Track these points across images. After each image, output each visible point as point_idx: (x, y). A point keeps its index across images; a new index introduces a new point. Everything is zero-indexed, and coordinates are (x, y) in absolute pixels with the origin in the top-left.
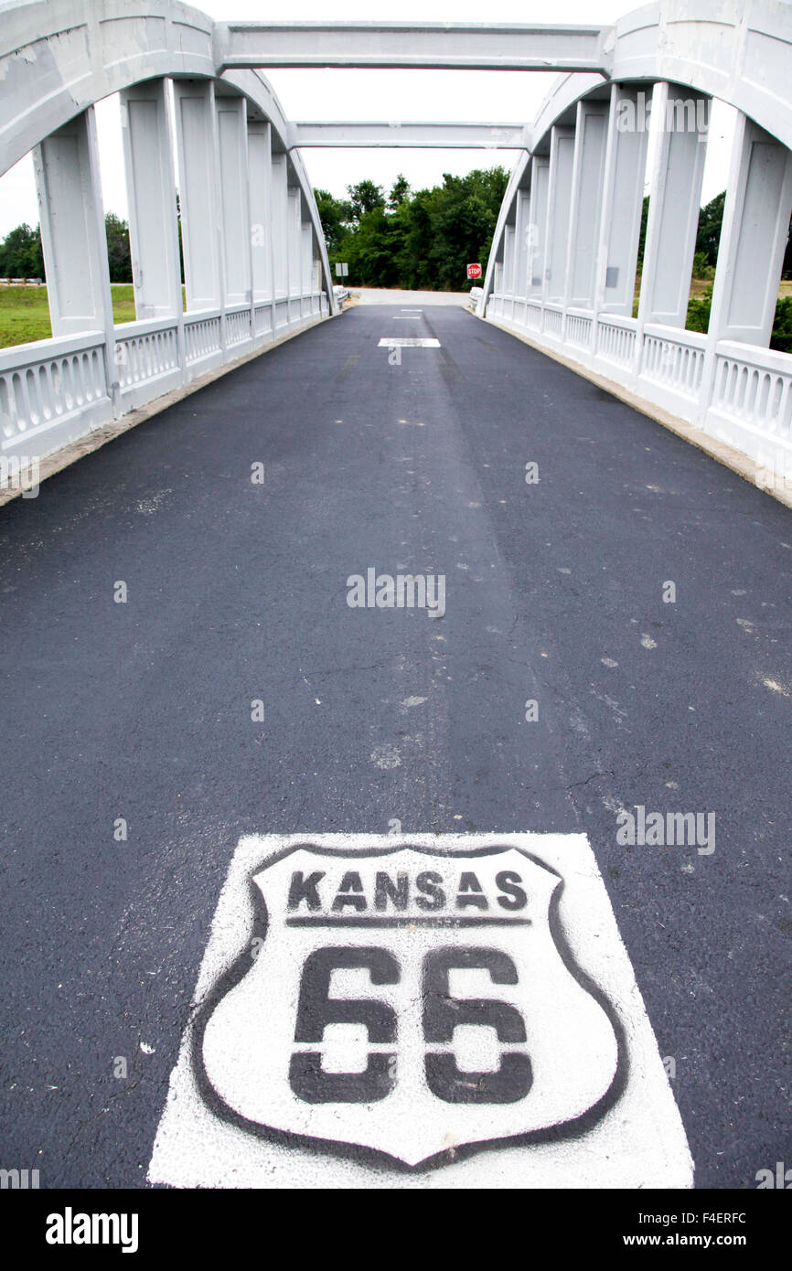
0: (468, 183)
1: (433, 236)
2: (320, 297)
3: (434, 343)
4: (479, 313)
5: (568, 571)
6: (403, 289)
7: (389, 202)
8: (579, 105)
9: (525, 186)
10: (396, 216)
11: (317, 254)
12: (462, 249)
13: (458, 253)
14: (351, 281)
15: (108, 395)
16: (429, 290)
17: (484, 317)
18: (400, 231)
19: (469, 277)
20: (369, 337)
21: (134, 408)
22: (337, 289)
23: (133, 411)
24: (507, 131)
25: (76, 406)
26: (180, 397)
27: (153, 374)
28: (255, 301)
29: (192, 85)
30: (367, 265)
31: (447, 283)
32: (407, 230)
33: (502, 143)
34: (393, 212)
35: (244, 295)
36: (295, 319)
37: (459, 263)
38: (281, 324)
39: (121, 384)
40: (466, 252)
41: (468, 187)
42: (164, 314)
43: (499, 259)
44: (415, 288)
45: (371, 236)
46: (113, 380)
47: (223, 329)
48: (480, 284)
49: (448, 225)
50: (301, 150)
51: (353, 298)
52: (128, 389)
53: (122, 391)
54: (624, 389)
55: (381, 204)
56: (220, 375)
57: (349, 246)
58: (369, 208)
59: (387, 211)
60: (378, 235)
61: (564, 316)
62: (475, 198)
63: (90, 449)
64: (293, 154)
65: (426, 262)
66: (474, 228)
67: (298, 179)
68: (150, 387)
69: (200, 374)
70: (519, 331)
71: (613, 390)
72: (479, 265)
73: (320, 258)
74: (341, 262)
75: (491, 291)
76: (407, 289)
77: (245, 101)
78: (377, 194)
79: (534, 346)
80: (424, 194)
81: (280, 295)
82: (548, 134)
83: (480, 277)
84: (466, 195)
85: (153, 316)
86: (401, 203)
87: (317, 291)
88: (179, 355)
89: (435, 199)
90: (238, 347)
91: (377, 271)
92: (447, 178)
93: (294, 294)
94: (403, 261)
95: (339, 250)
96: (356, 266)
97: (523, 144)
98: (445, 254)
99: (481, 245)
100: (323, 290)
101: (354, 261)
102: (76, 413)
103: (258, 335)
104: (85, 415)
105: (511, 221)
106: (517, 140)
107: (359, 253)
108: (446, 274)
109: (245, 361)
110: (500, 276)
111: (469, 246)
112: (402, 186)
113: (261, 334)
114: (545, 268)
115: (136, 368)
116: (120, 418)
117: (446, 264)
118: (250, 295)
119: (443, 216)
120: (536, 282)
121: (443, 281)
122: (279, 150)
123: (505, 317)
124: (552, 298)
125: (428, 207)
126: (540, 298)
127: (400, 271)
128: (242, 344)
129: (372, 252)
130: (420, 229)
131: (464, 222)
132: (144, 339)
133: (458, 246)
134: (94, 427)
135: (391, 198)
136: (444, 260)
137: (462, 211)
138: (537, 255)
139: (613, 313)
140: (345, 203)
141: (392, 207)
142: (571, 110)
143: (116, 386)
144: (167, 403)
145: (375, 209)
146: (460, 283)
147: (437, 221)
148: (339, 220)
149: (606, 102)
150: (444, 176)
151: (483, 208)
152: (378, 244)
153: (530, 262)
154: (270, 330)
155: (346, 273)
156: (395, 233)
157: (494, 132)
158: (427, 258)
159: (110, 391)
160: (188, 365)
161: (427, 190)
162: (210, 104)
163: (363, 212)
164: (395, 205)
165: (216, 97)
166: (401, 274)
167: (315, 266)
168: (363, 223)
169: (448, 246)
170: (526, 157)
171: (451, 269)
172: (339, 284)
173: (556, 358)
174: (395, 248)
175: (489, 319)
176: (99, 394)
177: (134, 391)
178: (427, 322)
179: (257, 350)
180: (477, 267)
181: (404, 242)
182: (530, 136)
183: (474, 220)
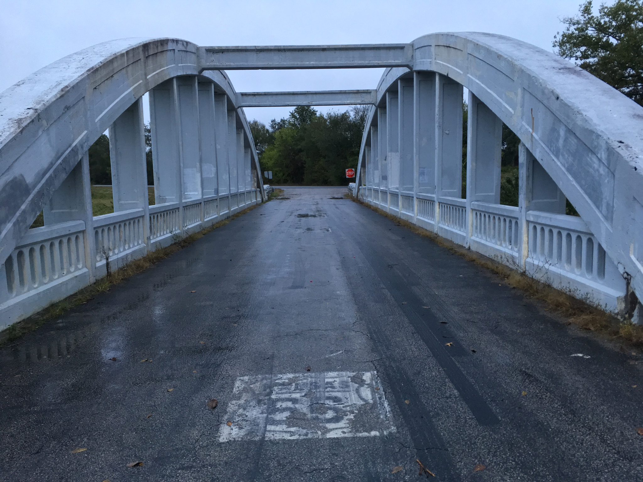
2: (256, 191)
8: (399, 81)
9: (374, 124)
11: (254, 167)
15: (145, 243)
19: (347, 177)
22: (266, 186)
24: (361, 95)
25: (129, 248)
27: (167, 233)
28: (220, 194)
29: (186, 80)
35: (213, 190)
36: (242, 204)
38: (233, 207)
39: (152, 238)
42: (171, 201)
43: (363, 165)
46: (147, 235)
47: (203, 209)
48: (354, 181)
50: (244, 109)
52: (154, 241)
61: (400, 196)
64: (239, 110)
67: (241, 123)
68: (166, 240)
72: (353, 169)
73: (256, 168)
74: (266, 170)
75: (360, 185)
81: (233, 191)
82: (385, 96)
83: (354, 176)
85: (165, 201)
87: (254, 188)
90: (210, 221)
93: (241, 190)
97: (372, 102)
100: (258, 187)
101: (275, 169)
102: (130, 252)
104: (133, 252)
105: (368, 144)
106: (368, 99)
110: (365, 175)
113: (222, 213)
118: (217, 191)
120: (385, 178)
122: (232, 109)
123: (368, 199)
124: (393, 186)
126: (386, 187)
128: (212, 219)
132: (162, 214)
138: (383, 162)
142: (395, 84)
143: (147, 239)
149: (412, 80)
153: (380, 167)
154: (227, 211)
155: (271, 177)
162: (195, 88)
165: (199, 83)
167: (252, 173)
170: (374, 108)
172: (266, 184)
176: (140, 242)
177: (158, 241)
180: (352, 171)
182: (376, 97)
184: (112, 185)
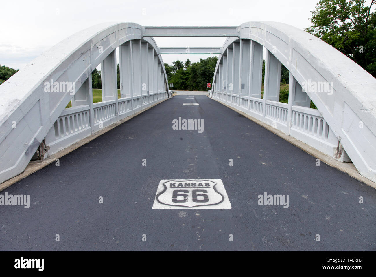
0: (207, 61)
1: (197, 76)
2: (166, 93)
3: (198, 105)
4: (210, 97)
5: (224, 147)
6: (189, 91)
7: (185, 66)
8: (233, 44)
9: (221, 63)
10: (187, 70)
11: (165, 82)
12: (206, 79)
13: (205, 80)
14: (174, 88)
15: (116, 116)
16: (196, 91)
17: (212, 98)
18: (188, 74)
19: (208, 87)
20: (180, 103)
21: (122, 119)
22: (170, 91)
23: (121, 120)
24: (215, 49)
25: (109, 118)
26: (132, 117)
27: (126, 111)
28: (150, 94)
29: (136, 41)
30: (178, 84)
31: (202, 89)
32: (190, 74)
33: (215, 52)
34: (186, 69)
35: (147, 92)
36: (159, 99)
37: (205, 83)
38: (156, 100)
39: (119, 113)
40: (207, 80)
41: (207, 62)
42: (128, 97)
43: (215, 82)
44: (192, 90)
45: (180, 76)
46: (117, 112)
47: (142, 101)
48: (211, 89)
49: (202, 72)
50: (161, 55)
51: (175, 93)
52: (120, 114)
53: (119, 115)
54: (246, 114)
55: (182, 67)
56: (141, 112)
57: (173, 79)
58: (179, 69)
59: (184, 69)
60: (182, 76)
61: (232, 97)
62: (209, 65)
63: (113, 127)
64: (159, 56)
65: (195, 83)
66: (209, 73)
67: (160, 61)
68: (125, 114)
69: (136, 112)
70: (221, 101)
71: (244, 115)
73: (166, 82)
74: (171, 83)
75: (213, 91)
76: (190, 91)
77: (148, 44)
78: (181, 64)
79: (225, 105)
80: (195, 64)
81: (156, 92)
82: (226, 50)
83: (211, 87)
84: (206, 64)
85: (125, 97)
86: (188, 67)
87: (165, 91)
88: (131, 107)
89: (198, 66)
90: (145, 106)
91: (181, 85)
92: (201, 59)
93: (159, 92)
94: (189, 83)
95: (170, 80)
96: (176, 84)
97: (220, 52)
98: (201, 80)
99: (211, 78)
100: (167, 91)
101: (175, 83)
102: (109, 119)
103: (150, 103)
104: (111, 120)
105: (218, 72)
106: (219, 51)
107: (176, 81)
108: (201, 86)
109: (147, 109)
110: (216, 87)
111: (208, 78)
112: (188, 62)
113: (151, 102)
114: (227, 84)
115: (122, 110)
116: (118, 121)
117: (201, 84)
118: (148, 92)
119: (200, 70)
120: (225, 88)
121: (201, 88)
122: (156, 55)
123: (217, 98)
124: (229, 92)
125: (196, 68)
126: (226, 92)
127: (188, 85)
128: (146, 105)
129: (180, 80)
130: (194, 74)
131: (206, 72)
132: (124, 102)
133: (205, 78)
134: (113, 123)
135: (185, 65)
136: (201, 82)
137: (205, 69)
138: (225, 81)
139: (244, 95)
140: (172, 67)
141: (185, 68)
142: (231, 45)
143: (118, 113)
144: (129, 118)
145: (180, 68)
146: (205, 89)
147: (198, 72)
148: (170, 71)
149: (239, 43)
150: (200, 59)
151: (211, 68)
152: (182, 78)
153: (223, 83)
154: (153, 102)
155: (173, 86)
156: (186, 75)
157: (212, 50)
158: (196, 82)
159: (116, 114)
160: (134, 109)
161: (196, 63)
162: (140, 45)
163: (177, 69)
164: (186, 67)
165: (141, 43)
166: (188, 86)
167: (164, 85)
168: (177, 72)
169: (202, 78)
170: (221, 56)
171: (203, 85)
172: (171, 89)
173: (230, 108)
174: (187, 79)
175: (213, 98)
176: (114, 115)
177: (121, 115)
178: (195, 99)
179: (150, 106)
180: (210, 84)
181: (189, 78)
182: (222, 51)
183: (209, 71)
184: (102, 89)
